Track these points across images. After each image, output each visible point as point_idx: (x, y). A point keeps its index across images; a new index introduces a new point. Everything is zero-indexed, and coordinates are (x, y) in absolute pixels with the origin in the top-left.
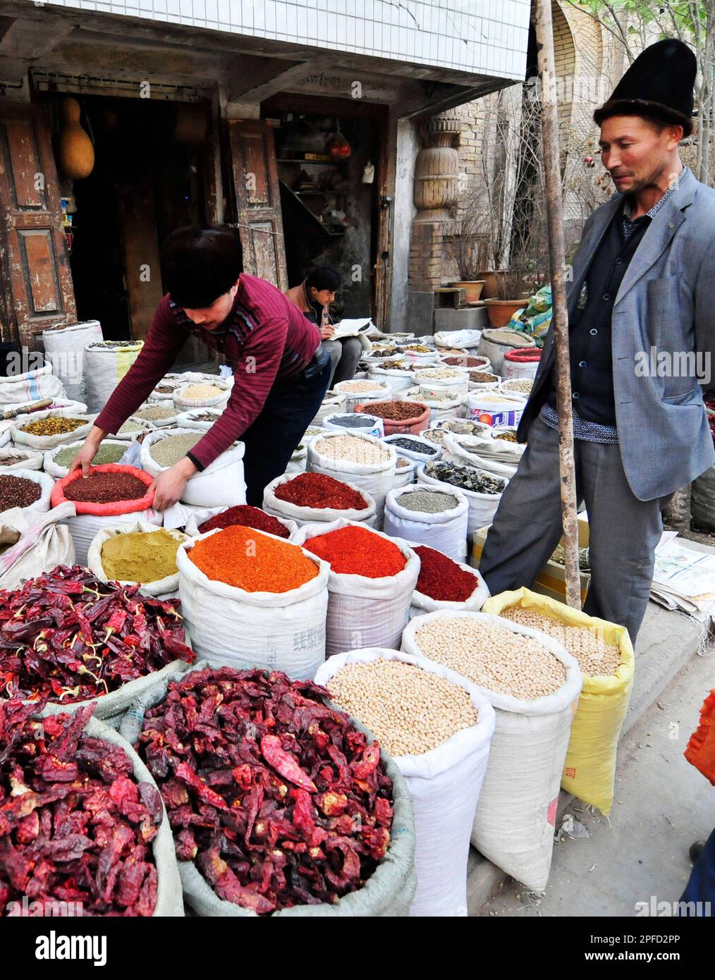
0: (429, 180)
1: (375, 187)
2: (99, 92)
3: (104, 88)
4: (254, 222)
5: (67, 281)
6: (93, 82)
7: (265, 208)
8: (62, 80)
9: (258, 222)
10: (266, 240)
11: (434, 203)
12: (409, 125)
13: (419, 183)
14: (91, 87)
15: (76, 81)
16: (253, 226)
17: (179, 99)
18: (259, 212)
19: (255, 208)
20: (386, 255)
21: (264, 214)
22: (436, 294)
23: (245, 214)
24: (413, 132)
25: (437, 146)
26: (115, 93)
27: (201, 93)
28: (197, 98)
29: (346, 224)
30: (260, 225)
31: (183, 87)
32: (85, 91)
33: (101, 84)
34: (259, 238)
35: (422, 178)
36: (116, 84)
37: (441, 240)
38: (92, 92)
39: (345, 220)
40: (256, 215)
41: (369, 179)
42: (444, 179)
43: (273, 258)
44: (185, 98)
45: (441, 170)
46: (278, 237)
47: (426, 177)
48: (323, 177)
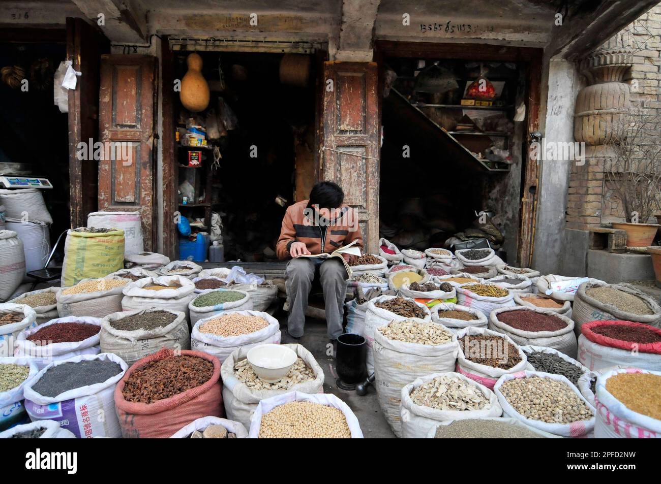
0: (588, 115)
1: (525, 124)
2: (221, 50)
3: (227, 46)
4: (343, 146)
5: (147, 181)
6: (217, 43)
7: (359, 135)
8: (193, 42)
9: (348, 146)
10: (356, 163)
11: (596, 138)
12: (566, 64)
13: (578, 119)
14: (216, 46)
15: (204, 43)
16: (342, 150)
17: (294, 51)
18: (349, 138)
19: (348, 134)
20: (533, 189)
21: (356, 140)
22: (590, 233)
23: (333, 139)
24: (572, 71)
25: (603, 82)
26: (235, 49)
27: (318, 46)
28: (313, 50)
29: (509, 162)
30: (351, 149)
31: (299, 42)
32: (210, 49)
33: (225, 43)
34: (347, 160)
35: (581, 114)
36: (237, 43)
37: (600, 176)
38: (216, 49)
39: (508, 158)
40: (346, 140)
41: (520, 117)
42: (607, 113)
43: (363, 178)
44: (301, 51)
45: (604, 104)
46: (370, 161)
47: (585, 113)
48: (489, 121)
